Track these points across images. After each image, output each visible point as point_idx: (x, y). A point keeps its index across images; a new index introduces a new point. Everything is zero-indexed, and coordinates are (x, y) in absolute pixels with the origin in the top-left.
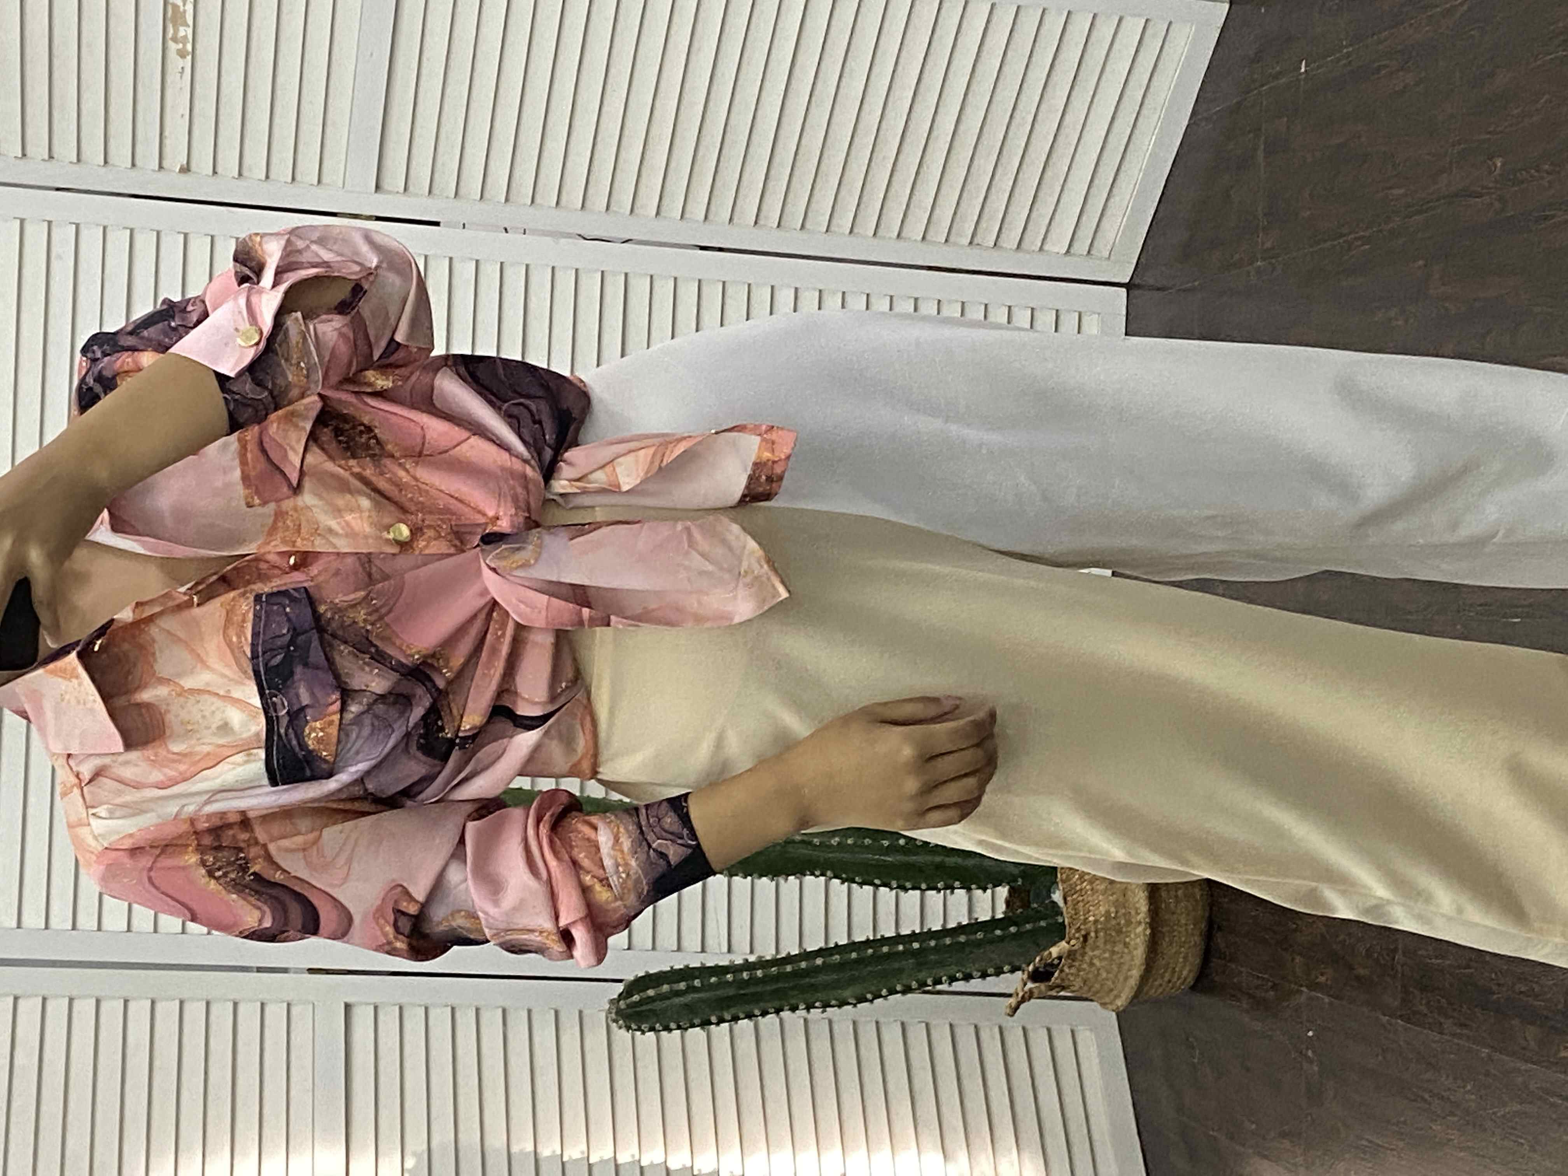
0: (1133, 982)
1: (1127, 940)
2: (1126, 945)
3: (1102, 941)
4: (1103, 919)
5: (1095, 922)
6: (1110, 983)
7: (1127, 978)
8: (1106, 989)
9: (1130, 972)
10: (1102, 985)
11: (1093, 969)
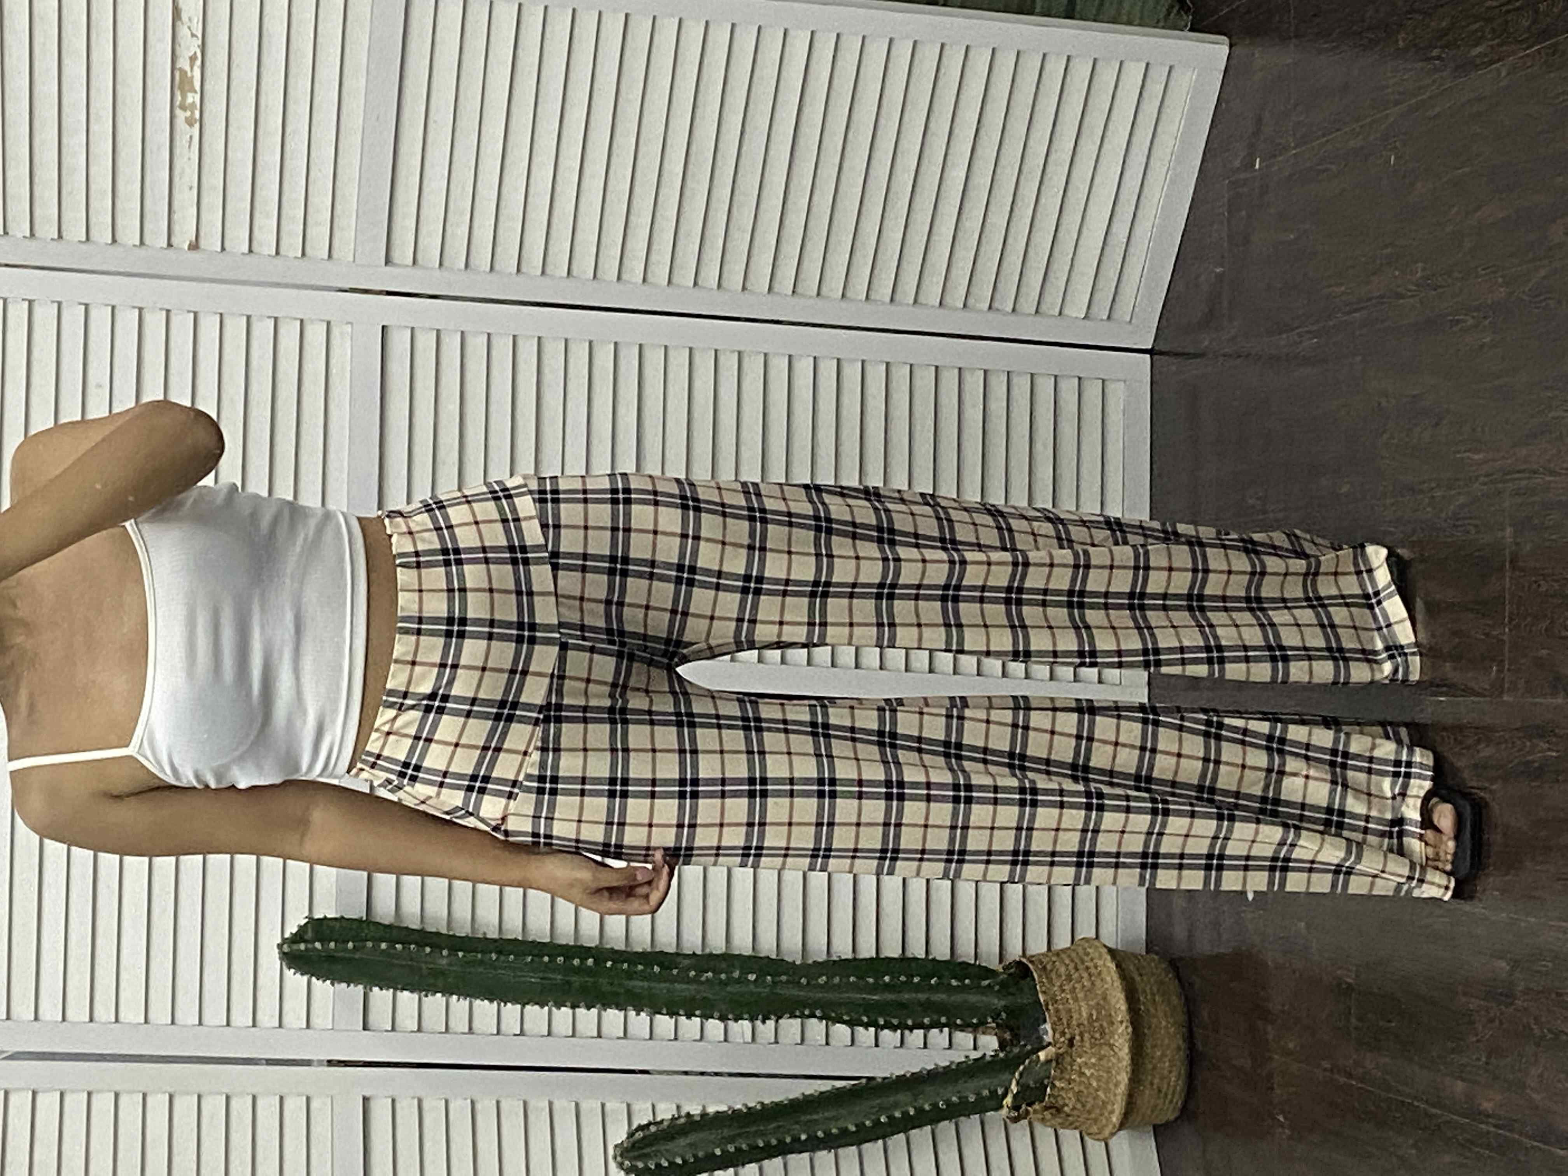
0: (1123, 1088)
1: (1112, 1041)
2: (1111, 1046)
3: (1087, 1044)
4: (1086, 1022)
5: (1079, 1025)
6: (1102, 1095)
7: (1117, 1084)
8: (1100, 1103)
9: (1119, 1077)
10: (1095, 1098)
11: (1084, 1078)
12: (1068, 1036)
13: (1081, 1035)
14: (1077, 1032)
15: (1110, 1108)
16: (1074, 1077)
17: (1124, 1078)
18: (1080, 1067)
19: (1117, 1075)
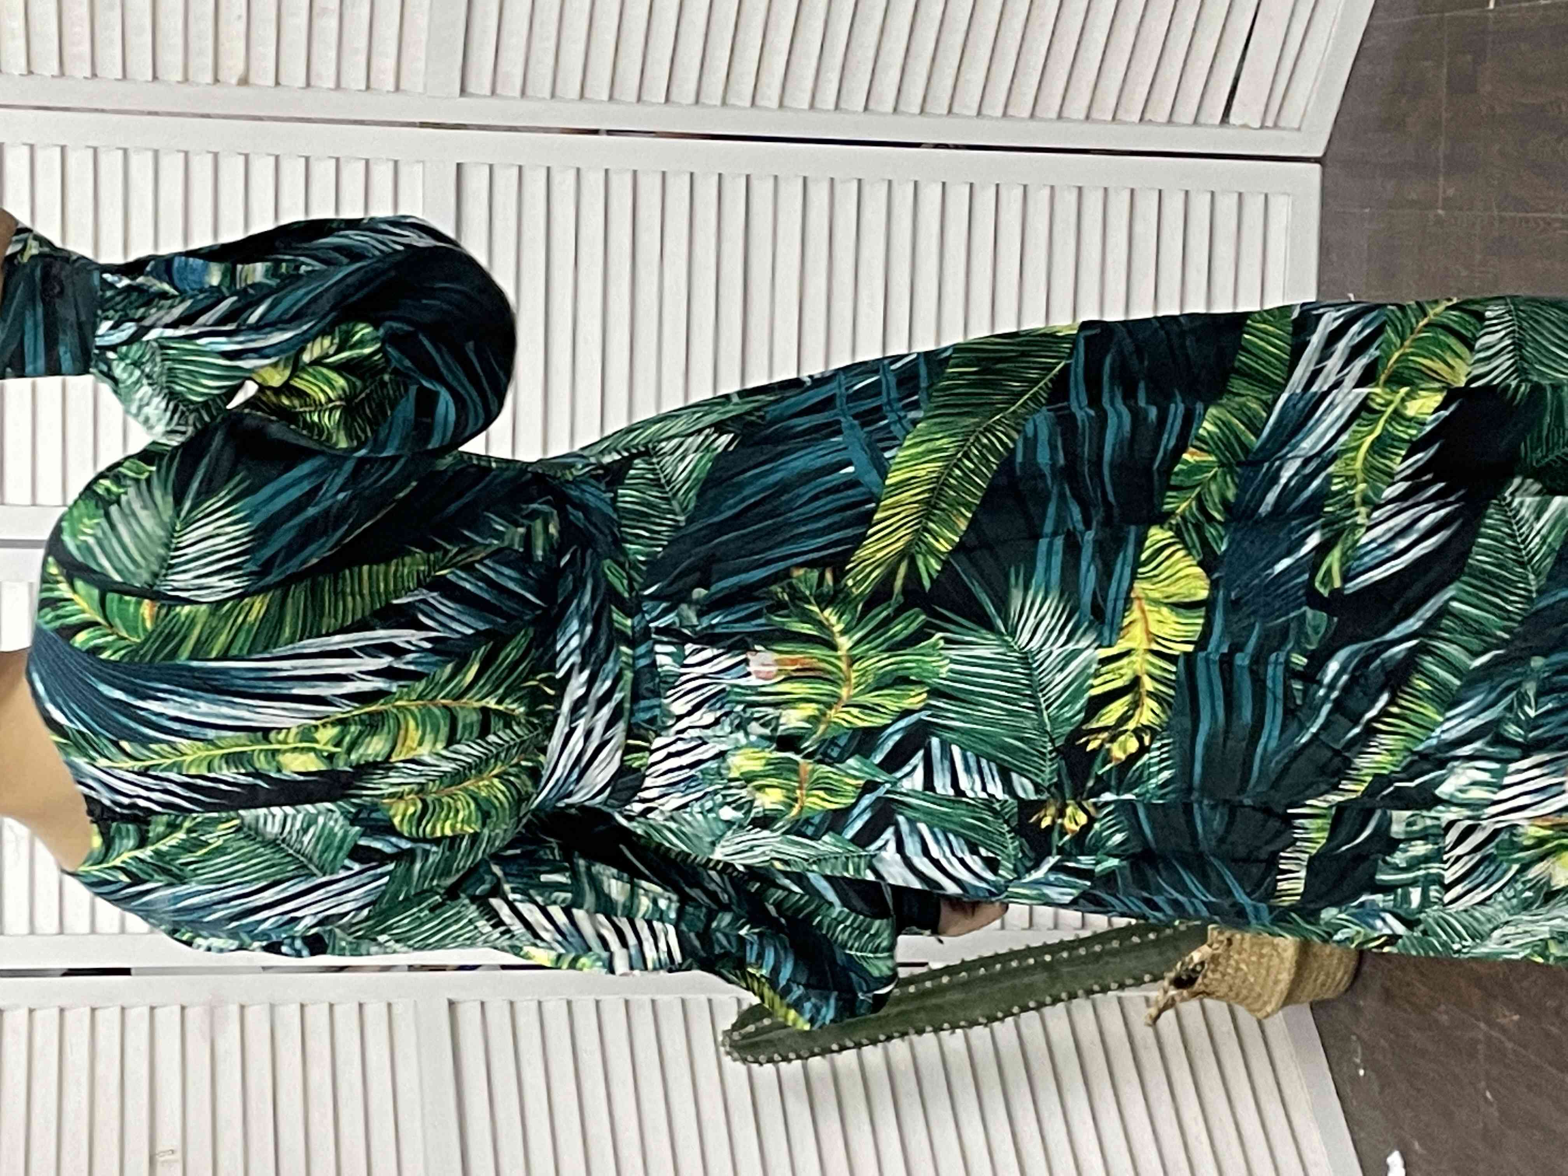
0: (1284, 986)
6: (1258, 989)
7: (1276, 982)
8: (1254, 994)
9: (1280, 977)
10: (1251, 990)
11: (1240, 974)
15: (1266, 998)
16: (1230, 971)
17: (1285, 978)
18: (1237, 963)
19: (1278, 973)
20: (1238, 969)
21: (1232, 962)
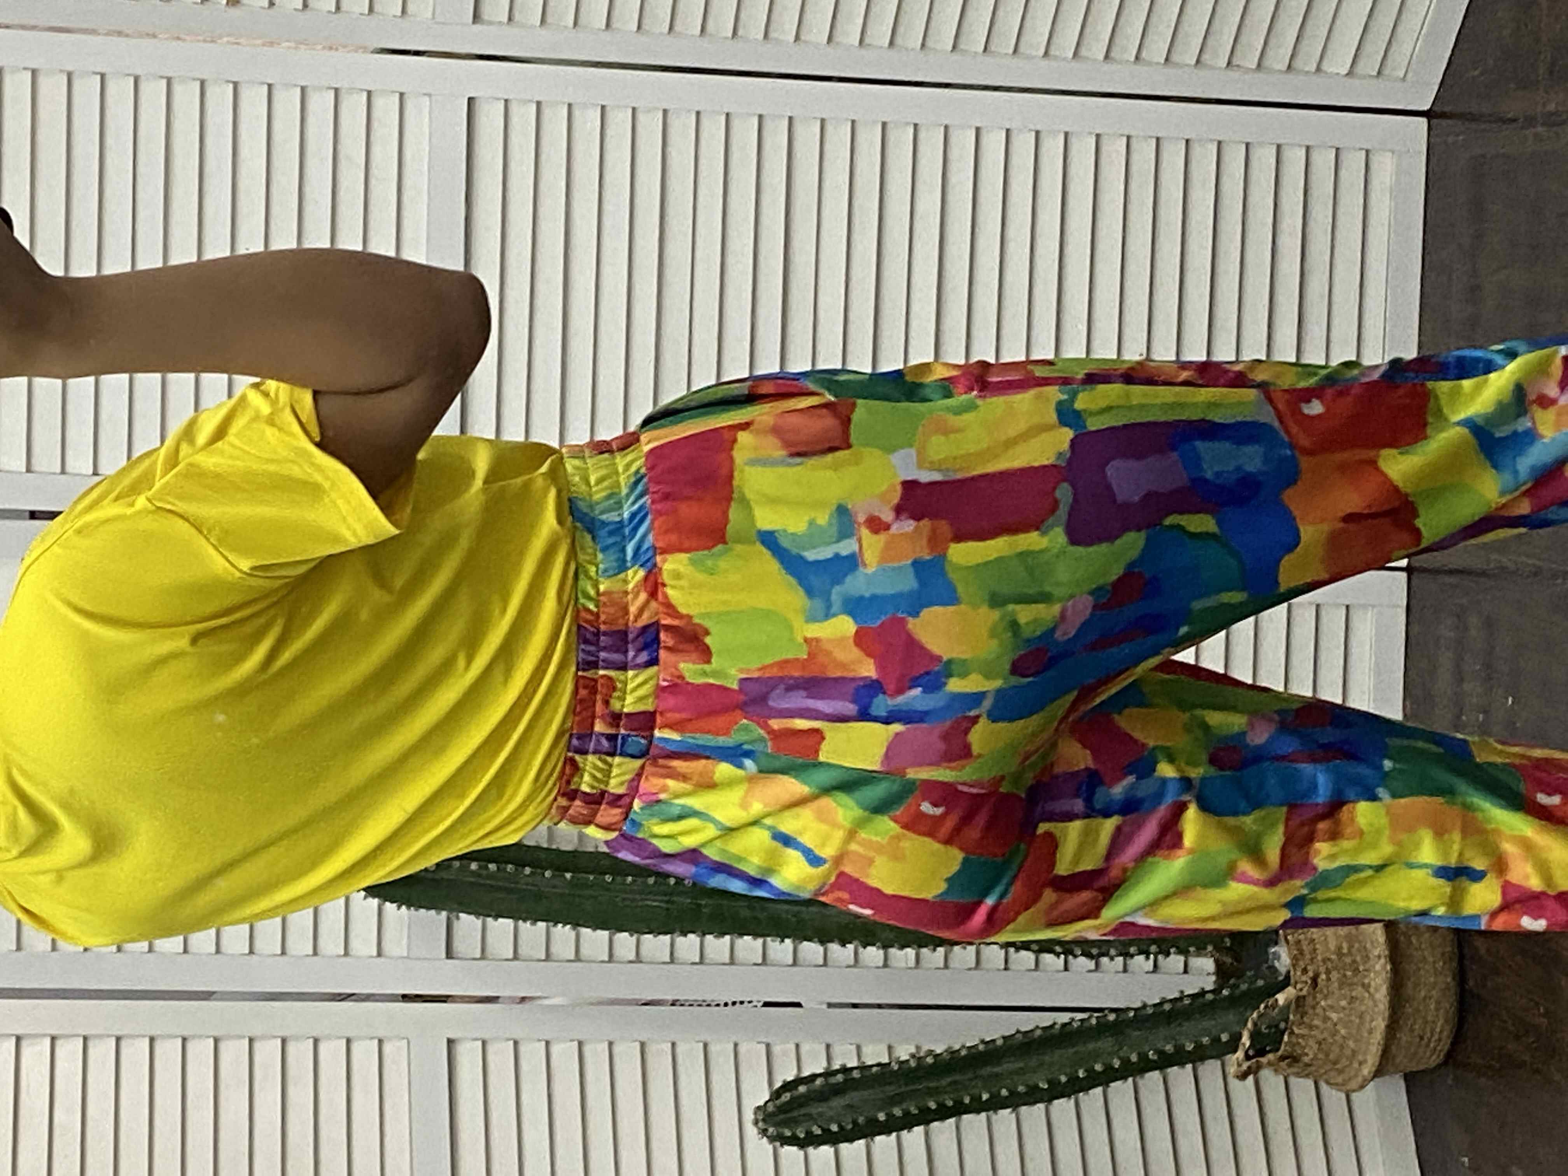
0: (1378, 1036)
1: (1366, 981)
2: (1366, 987)
3: (1336, 985)
4: (1333, 957)
5: (1324, 961)
6: (1351, 1044)
7: (1370, 1032)
8: (1348, 1052)
9: (1374, 1023)
10: (1342, 1047)
11: (1329, 1024)
12: (1311, 974)
13: (1328, 972)
14: (1322, 969)
15: (1360, 1058)
16: (1316, 1022)
17: (1380, 1024)
18: (1324, 1010)
19: (1372, 1021)
20: (1326, 1019)
21: (1319, 1010)
